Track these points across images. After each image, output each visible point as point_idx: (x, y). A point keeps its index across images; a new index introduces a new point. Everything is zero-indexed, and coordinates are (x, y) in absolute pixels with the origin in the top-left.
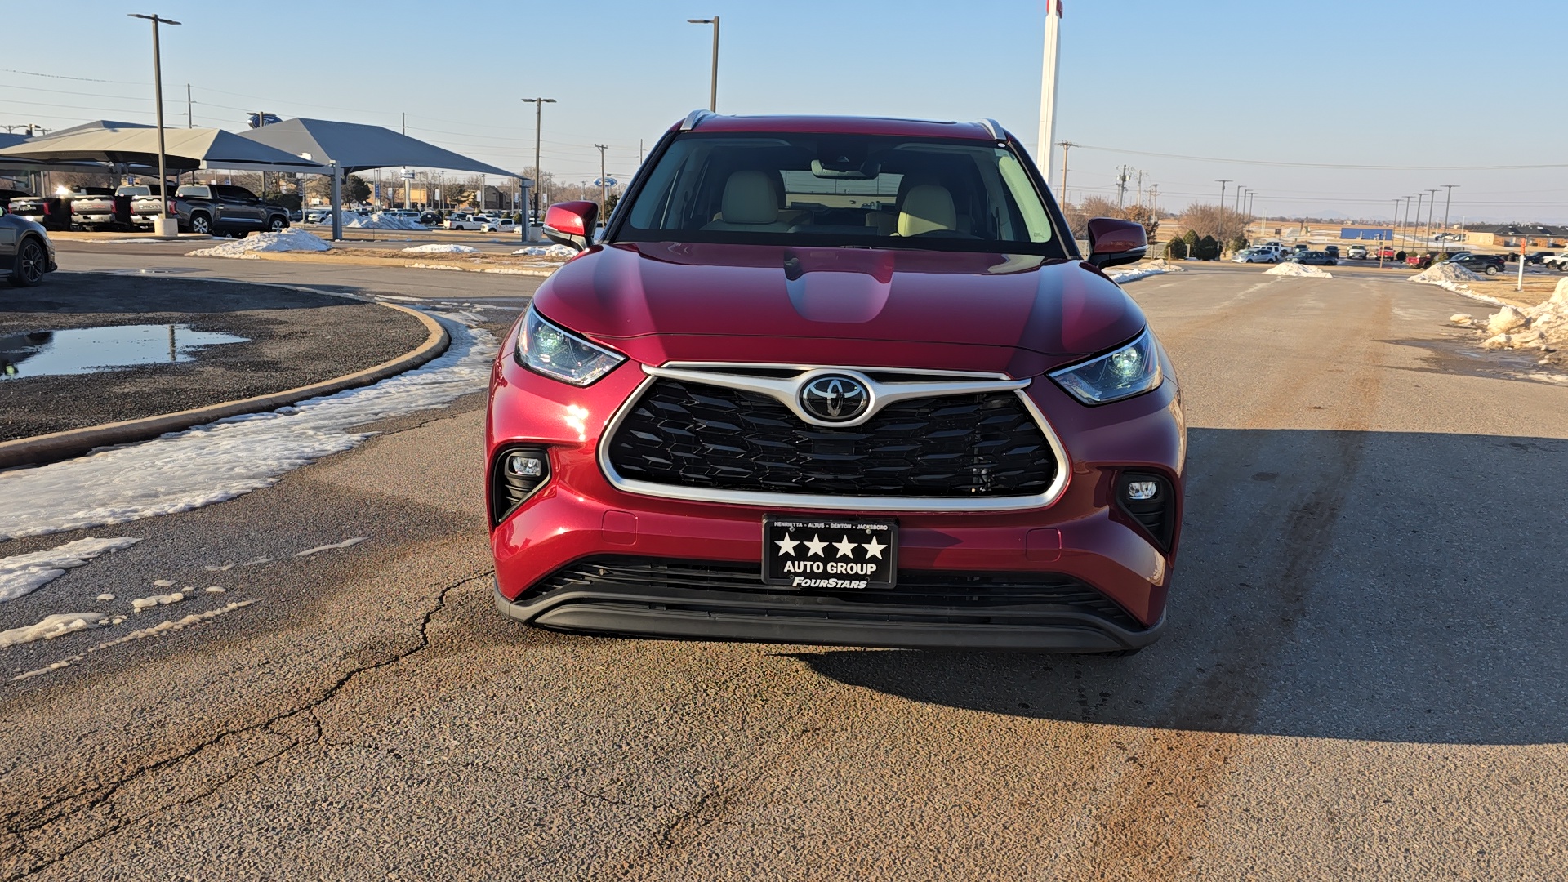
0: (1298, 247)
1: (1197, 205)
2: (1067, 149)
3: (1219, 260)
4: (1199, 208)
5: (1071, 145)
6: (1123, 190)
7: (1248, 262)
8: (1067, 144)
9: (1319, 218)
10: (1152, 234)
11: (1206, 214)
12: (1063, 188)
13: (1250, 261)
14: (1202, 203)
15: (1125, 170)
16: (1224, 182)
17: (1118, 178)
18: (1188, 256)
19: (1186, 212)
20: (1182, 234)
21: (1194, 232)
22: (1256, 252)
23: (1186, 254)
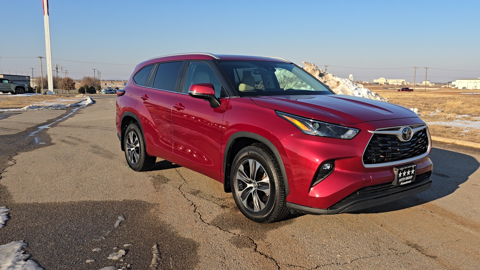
0: (116, 88)
1: (86, 77)
2: (41, 59)
3: (96, 94)
4: (86, 78)
5: (42, 58)
6: (57, 72)
7: (106, 94)
8: (41, 57)
9: (114, 80)
10: (74, 86)
11: (89, 79)
12: (41, 72)
13: (106, 93)
14: (87, 76)
15: (57, 65)
16: (94, 69)
17: (55, 68)
18: (86, 93)
19: (83, 79)
20: (83, 86)
21: (86, 85)
22: (108, 91)
23: (85, 92)
